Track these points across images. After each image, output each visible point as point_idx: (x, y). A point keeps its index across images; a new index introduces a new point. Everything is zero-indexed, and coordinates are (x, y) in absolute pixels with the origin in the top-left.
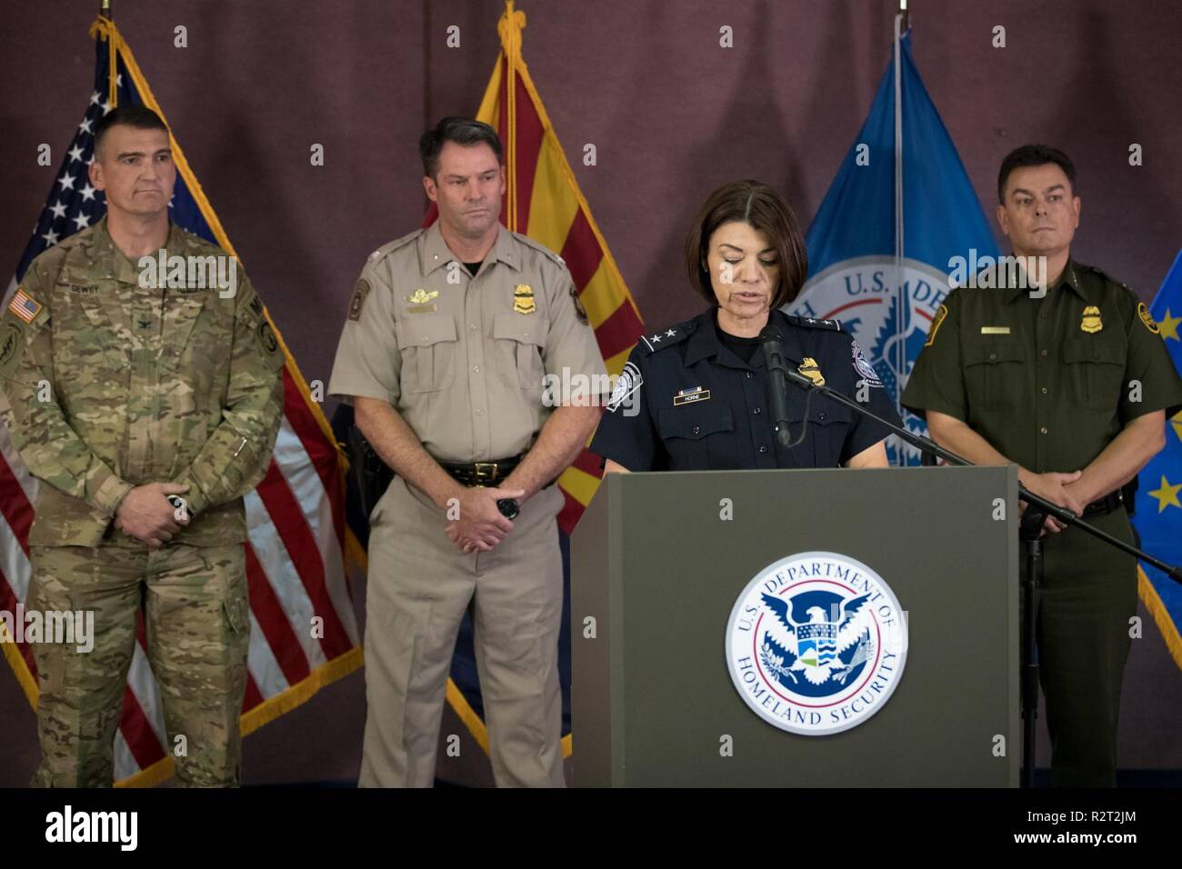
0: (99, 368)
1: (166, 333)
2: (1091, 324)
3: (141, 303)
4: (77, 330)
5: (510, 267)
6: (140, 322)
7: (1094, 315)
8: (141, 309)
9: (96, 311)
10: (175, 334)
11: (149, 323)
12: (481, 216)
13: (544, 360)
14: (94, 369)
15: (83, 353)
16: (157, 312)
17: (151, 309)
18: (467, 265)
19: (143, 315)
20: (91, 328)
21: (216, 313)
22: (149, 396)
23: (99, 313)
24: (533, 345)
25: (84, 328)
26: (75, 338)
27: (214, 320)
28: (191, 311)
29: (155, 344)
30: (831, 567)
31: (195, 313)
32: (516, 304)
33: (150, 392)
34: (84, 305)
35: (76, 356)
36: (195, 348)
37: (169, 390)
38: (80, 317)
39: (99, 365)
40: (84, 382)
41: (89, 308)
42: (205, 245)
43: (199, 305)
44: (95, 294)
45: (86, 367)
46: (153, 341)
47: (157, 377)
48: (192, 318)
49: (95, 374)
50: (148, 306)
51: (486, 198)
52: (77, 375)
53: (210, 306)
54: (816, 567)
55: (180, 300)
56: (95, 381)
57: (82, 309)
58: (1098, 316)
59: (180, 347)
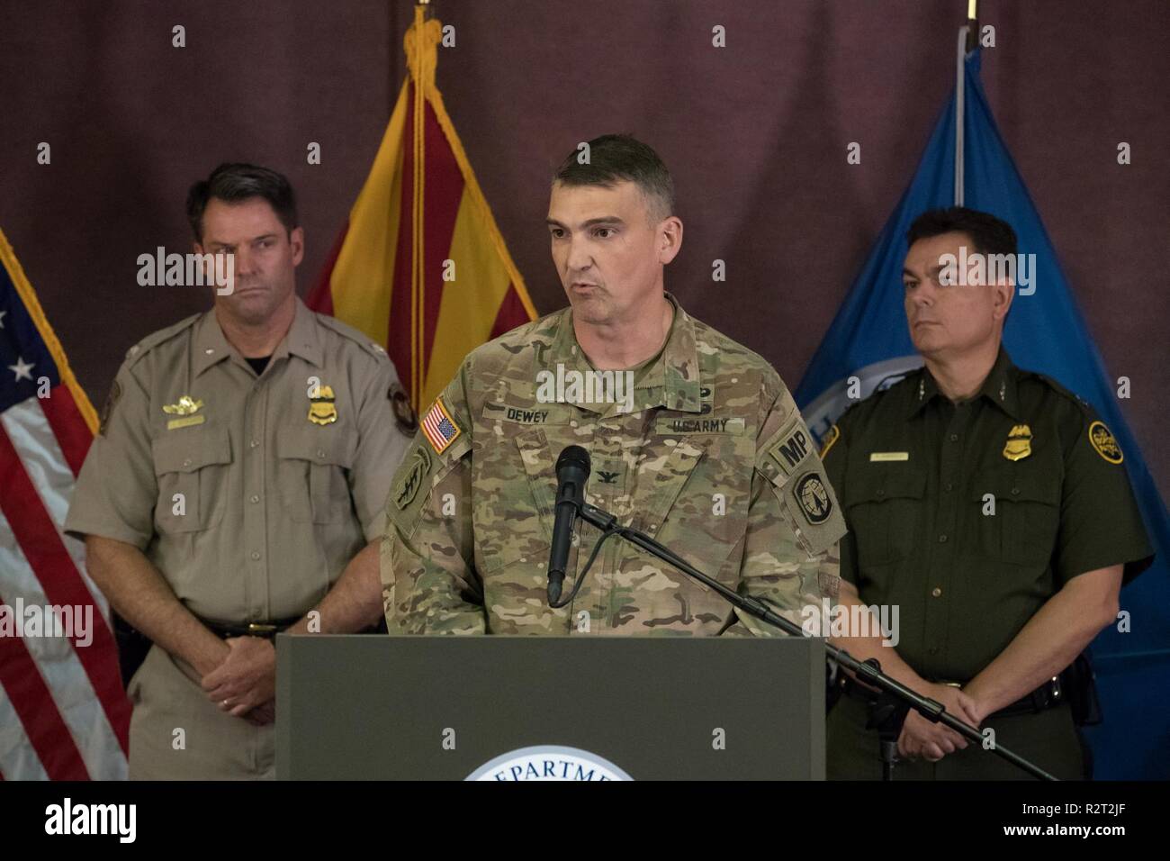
0: (530, 541)
1: (641, 494)
2: (1018, 449)
3: (606, 442)
4: (507, 479)
5: (308, 362)
6: (601, 473)
7: (1023, 437)
8: (606, 453)
9: (536, 452)
10: (654, 496)
11: (614, 475)
12: (255, 296)
13: (350, 485)
14: (524, 542)
15: (510, 515)
16: (629, 459)
17: (620, 453)
18: (251, 362)
19: (607, 462)
20: (524, 478)
21: (725, 466)
22: (602, 588)
23: (541, 456)
24: (332, 465)
25: (514, 477)
26: (501, 491)
27: (718, 477)
28: (684, 461)
29: (622, 508)
30: (569, 766)
31: (688, 465)
32: (311, 412)
33: (605, 583)
34: (521, 442)
35: (501, 519)
36: (683, 520)
37: (637, 582)
38: (512, 458)
39: (529, 536)
40: (508, 560)
41: (527, 447)
42: (729, 352)
43: (698, 453)
44: (540, 425)
45: (513, 537)
46: (619, 503)
47: (618, 561)
48: (682, 473)
49: (522, 549)
50: (616, 448)
51: (261, 271)
52: (500, 548)
53: (714, 454)
54: (549, 766)
55: (670, 443)
56: (524, 560)
57: (519, 449)
58: (1028, 437)
59: (658, 517)
